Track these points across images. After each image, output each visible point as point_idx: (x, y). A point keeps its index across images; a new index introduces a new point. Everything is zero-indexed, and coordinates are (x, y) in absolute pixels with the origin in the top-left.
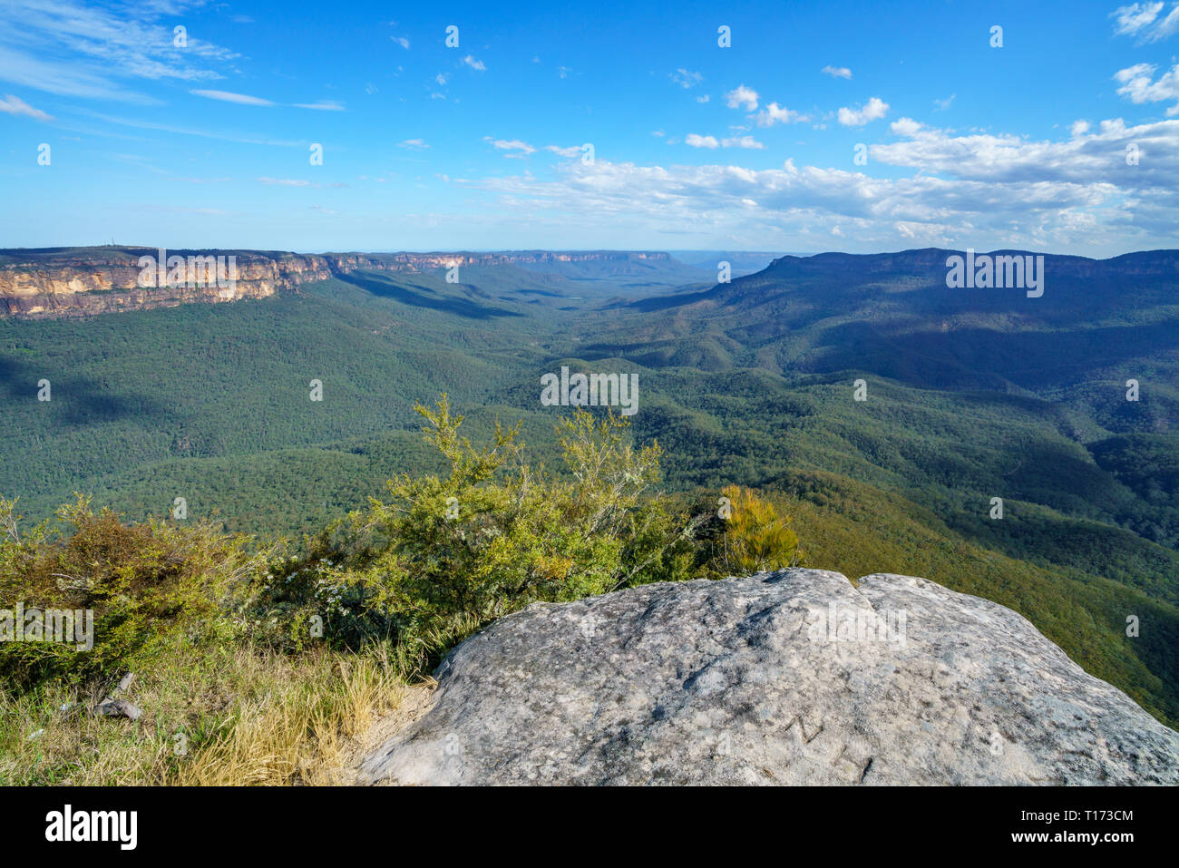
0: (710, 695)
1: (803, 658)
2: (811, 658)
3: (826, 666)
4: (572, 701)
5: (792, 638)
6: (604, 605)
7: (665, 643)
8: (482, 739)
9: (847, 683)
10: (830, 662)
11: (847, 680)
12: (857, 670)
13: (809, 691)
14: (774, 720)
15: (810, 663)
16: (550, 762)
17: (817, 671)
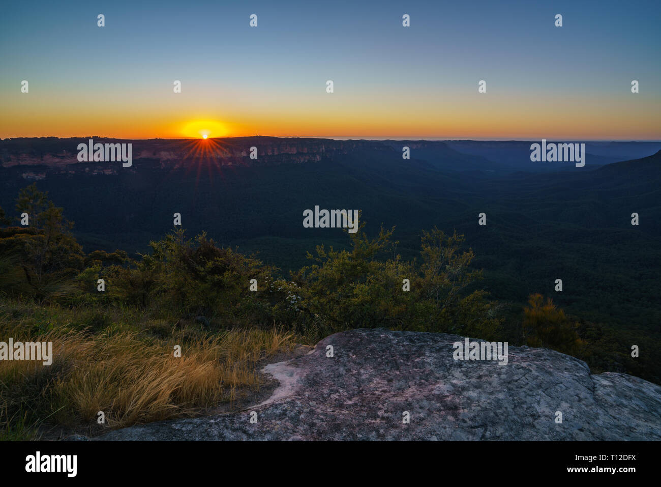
0: (438, 395)
1: (510, 396)
2: (515, 398)
3: (525, 406)
4: (367, 374)
5: (509, 383)
6: (412, 336)
7: (431, 362)
8: (316, 374)
9: (534, 421)
10: (529, 405)
11: (535, 419)
12: (546, 416)
13: (502, 414)
14: (468, 420)
15: (513, 400)
16: (338, 394)
17: (515, 406)
